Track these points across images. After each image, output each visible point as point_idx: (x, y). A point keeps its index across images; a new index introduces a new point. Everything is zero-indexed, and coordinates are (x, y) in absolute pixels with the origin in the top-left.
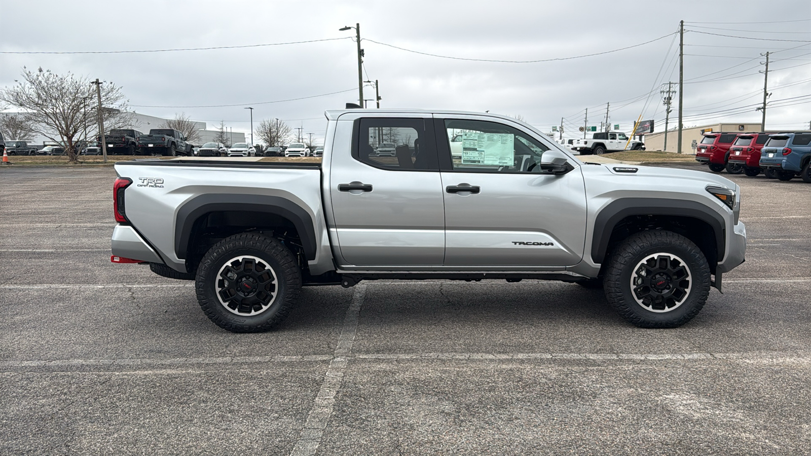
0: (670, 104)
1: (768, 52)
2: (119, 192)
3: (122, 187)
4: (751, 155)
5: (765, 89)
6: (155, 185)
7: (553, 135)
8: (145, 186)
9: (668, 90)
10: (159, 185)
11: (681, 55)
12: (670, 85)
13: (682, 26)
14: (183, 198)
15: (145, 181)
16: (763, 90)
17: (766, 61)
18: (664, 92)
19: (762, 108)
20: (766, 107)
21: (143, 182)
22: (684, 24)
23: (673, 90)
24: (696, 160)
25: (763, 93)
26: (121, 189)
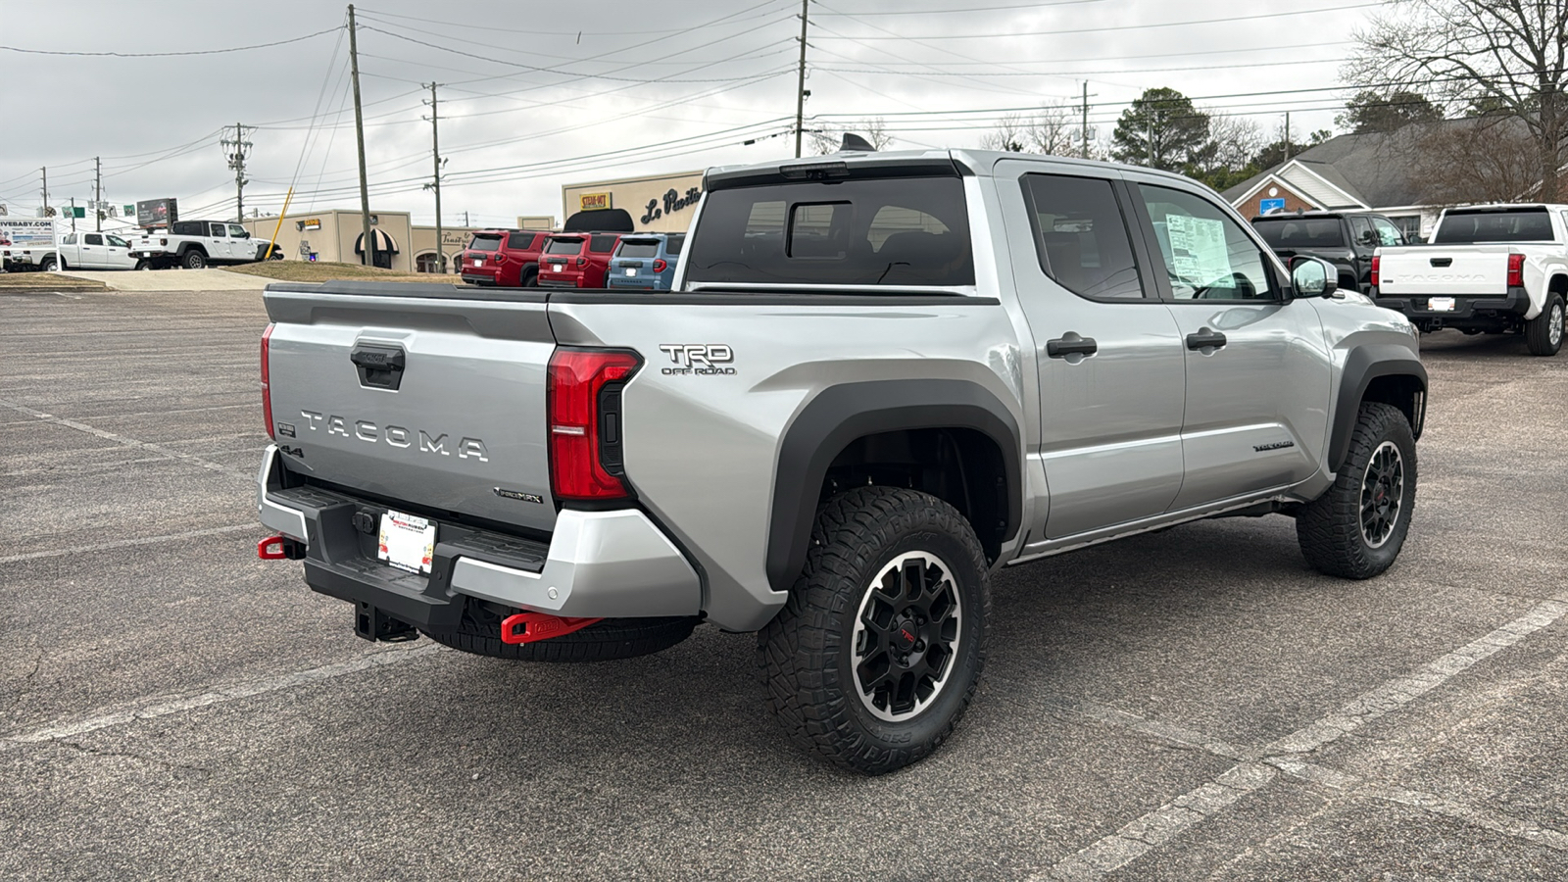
0: (242, 167)
1: (434, 83)
2: (603, 396)
3: (610, 382)
4: (585, 271)
5: (436, 150)
6: (711, 367)
7: (49, 224)
8: (683, 371)
9: (236, 138)
10: (723, 366)
11: (355, 73)
12: (239, 129)
13: (352, 15)
14: (792, 400)
15: (680, 354)
16: (433, 153)
17: (432, 98)
18: (228, 143)
19: (433, 185)
20: (441, 184)
21: (676, 361)
22: (355, 11)
23: (246, 140)
24: (464, 280)
25: (433, 157)
26: (610, 388)
